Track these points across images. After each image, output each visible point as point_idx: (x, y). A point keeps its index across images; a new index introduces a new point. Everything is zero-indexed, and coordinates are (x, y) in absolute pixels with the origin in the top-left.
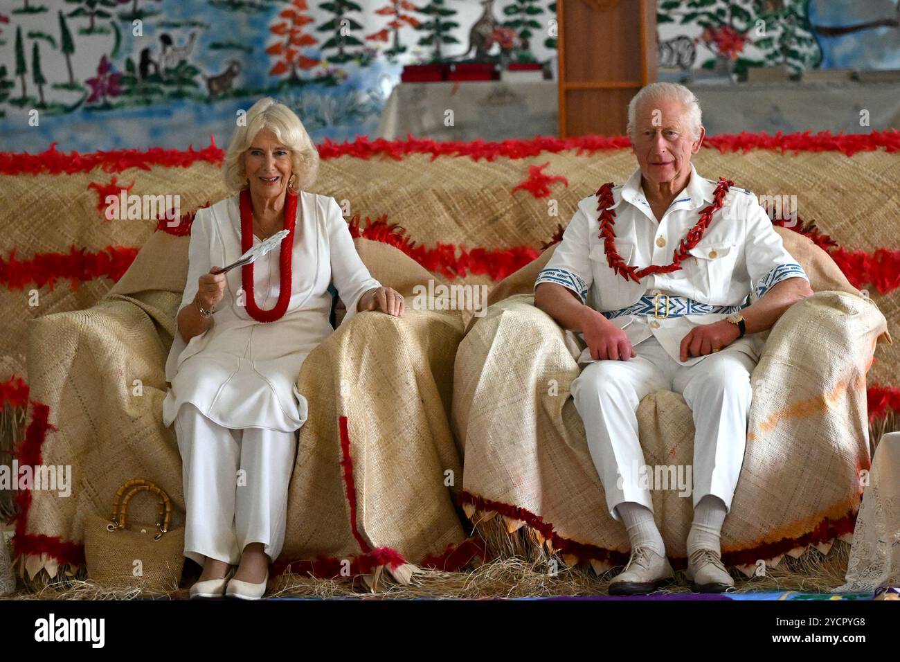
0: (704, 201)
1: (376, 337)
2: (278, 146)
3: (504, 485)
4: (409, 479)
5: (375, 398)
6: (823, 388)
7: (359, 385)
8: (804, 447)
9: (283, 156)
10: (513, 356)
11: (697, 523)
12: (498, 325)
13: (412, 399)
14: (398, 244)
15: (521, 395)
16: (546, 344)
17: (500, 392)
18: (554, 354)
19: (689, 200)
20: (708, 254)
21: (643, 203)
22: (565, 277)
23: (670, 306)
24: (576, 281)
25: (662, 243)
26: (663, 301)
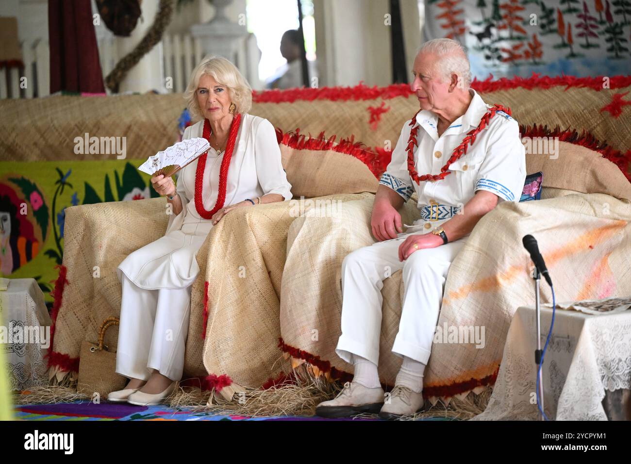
0: (471, 126)
2: (218, 85)
3: (294, 334)
4: (253, 326)
6: (497, 270)
7: (226, 259)
8: (488, 313)
9: (221, 93)
10: (310, 241)
11: (405, 368)
13: (257, 271)
14: (361, 156)
15: (310, 269)
16: (334, 232)
17: (298, 267)
18: (342, 239)
19: (461, 126)
20: (462, 167)
21: (431, 125)
22: (388, 179)
23: (439, 212)
24: (394, 182)
25: (439, 155)
26: (435, 209)
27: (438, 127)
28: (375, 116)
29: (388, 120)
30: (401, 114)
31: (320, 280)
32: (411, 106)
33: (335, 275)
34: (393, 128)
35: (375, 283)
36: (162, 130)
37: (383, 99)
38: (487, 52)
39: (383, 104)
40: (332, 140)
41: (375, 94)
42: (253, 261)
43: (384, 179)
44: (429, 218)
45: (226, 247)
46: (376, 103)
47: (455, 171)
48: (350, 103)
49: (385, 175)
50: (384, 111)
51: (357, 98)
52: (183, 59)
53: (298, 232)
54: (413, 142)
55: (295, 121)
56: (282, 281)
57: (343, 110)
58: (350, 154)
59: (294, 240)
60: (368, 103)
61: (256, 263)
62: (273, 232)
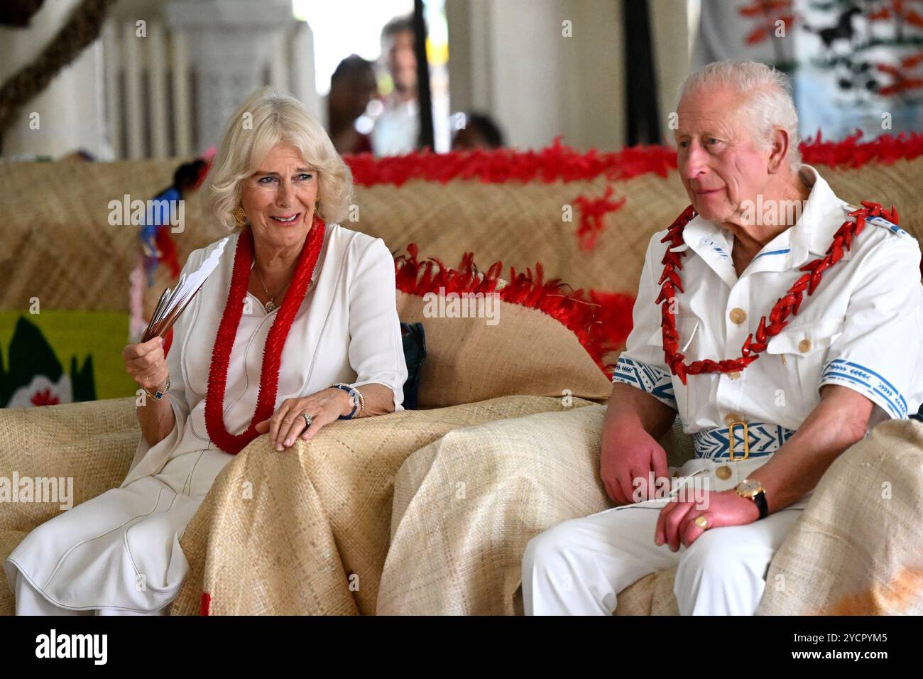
0: (810, 253)
1: (276, 468)
2: (301, 166)
5: (274, 564)
6: (872, 577)
7: (250, 542)
10: (446, 506)
12: (435, 455)
13: (320, 569)
14: (562, 311)
15: (445, 570)
16: (500, 486)
17: (417, 565)
18: (518, 501)
19: (787, 251)
20: (798, 344)
21: (719, 250)
22: (629, 370)
23: (751, 439)
24: (642, 374)
25: (739, 317)
26: (739, 433)
27: (734, 255)
28: (591, 219)
29: (620, 228)
30: (651, 215)
31: (467, 595)
32: (674, 197)
33: (503, 584)
34: (633, 247)
35: (601, 599)
36: (101, 243)
37: (609, 177)
38: (843, 72)
39: (609, 192)
40: (494, 274)
41: (590, 168)
42: (311, 548)
43: (621, 371)
44: (728, 455)
45: (251, 515)
46: (594, 190)
47: (782, 355)
48: (535, 188)
49: (622, 360)
50: (612, 208)
51: (550, 177)
52: (145, 79)
53: (419, 484)
54: (672, 283)
55: (406, 228)
56: (381, 593)
57: (518, 204)
58: (536, 308)
59: (409, 503)
60: (577, 189)
61: (319, 552)
62: (359, 481)
